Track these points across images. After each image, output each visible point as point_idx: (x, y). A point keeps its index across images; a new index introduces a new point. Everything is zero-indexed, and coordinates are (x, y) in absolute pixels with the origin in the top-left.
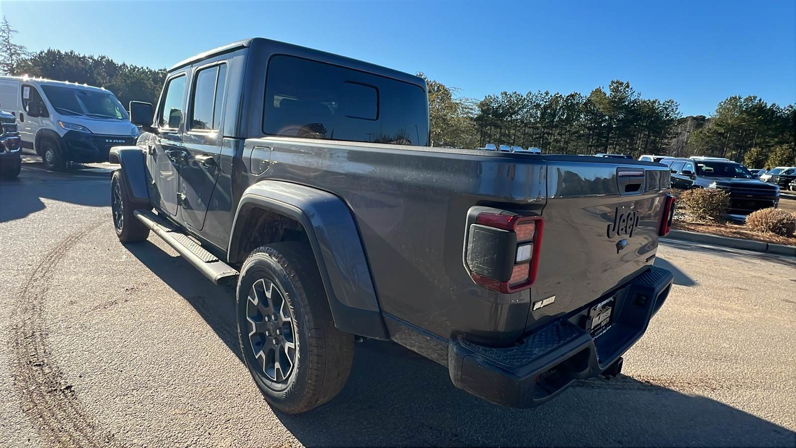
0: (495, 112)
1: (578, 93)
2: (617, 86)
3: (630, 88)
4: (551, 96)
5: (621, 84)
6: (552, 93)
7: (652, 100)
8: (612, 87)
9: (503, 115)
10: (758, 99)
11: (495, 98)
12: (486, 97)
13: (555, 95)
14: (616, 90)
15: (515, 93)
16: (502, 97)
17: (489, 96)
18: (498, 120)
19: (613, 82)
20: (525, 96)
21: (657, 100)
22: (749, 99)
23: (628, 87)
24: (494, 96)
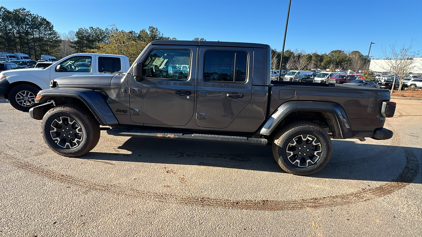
0: (88, 39)
1: (134, 31)
2: (152, 30)
3: (158, 31)
4: (120, 32)
5: (154, 28)
6: (120, 30)
7: (167, 37)
8: (150, 30)
9: (93, 41)
10: (204, 40)
11: (86, 30)
12: (79, 29)
13: (121, 31)
14: (152, 31)
15: (98, 28)
16: (91, 30)
17: (81, 29)
18: (90, 44)
19: (150, 27)
20: (104, 31)
21: (169, 37)
22: (202, 39)
23: (157, 30)
24: (85, 29)
